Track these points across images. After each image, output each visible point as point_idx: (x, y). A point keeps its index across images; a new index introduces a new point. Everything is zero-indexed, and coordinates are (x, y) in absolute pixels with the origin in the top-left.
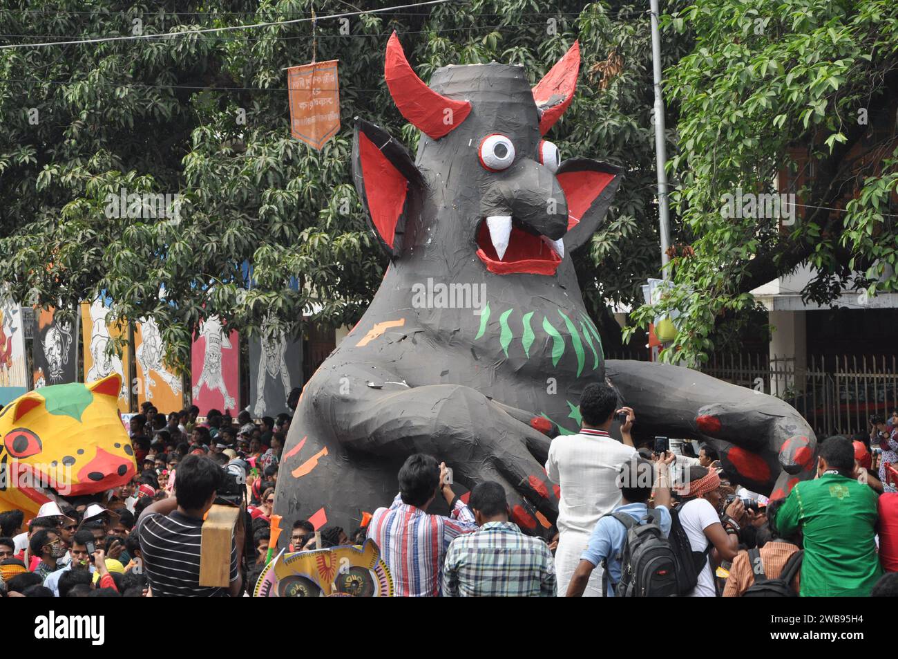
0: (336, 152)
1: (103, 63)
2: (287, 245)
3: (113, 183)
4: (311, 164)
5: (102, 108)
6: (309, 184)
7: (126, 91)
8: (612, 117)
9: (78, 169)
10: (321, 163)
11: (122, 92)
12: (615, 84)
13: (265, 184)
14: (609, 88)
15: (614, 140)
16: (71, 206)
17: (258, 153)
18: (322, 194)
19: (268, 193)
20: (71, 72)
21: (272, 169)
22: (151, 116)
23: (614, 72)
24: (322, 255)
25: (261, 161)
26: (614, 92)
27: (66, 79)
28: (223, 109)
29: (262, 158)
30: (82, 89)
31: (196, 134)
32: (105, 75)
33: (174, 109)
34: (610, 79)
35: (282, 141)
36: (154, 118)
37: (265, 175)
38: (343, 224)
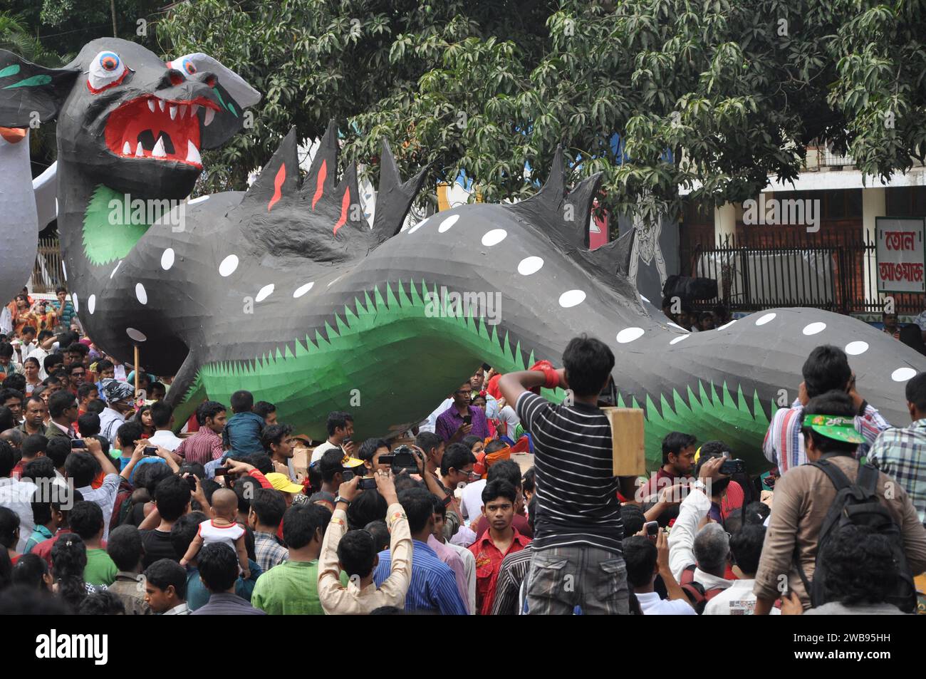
2: (662, 114)
3: (472, 51)
4: (690, 21)
6: (688, 45)
9: (433, 38)
10: (702, 20)
13: (638, 46)
16: (428, 77)
17: (630, 11)
18: (703, 55)
19: (641, 56)
21: (646, 28)
24: (702, 124)
25: (633, 21)
29: (634, 17)
37: (638, 36)
38: (726, 88)
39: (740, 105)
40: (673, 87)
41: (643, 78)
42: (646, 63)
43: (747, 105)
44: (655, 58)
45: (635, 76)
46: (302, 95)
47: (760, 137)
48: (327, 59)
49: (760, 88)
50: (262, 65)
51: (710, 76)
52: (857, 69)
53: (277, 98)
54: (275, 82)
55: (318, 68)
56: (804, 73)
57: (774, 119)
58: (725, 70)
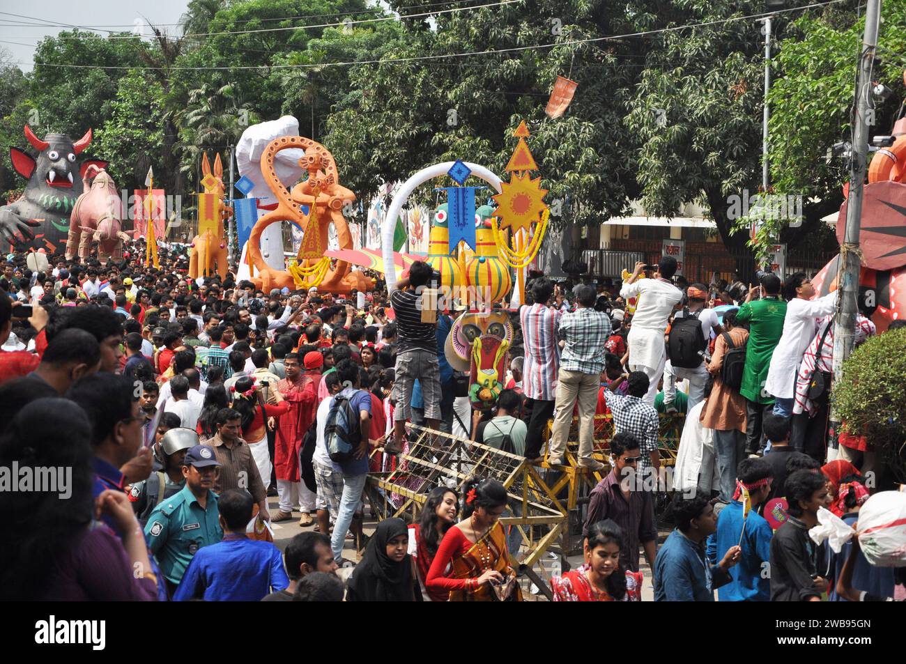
0: (587, 130)
1: (468, 79)
2: (557, 180)
3: (468, 143)
4: (573, 136)
5: (467, 103)
6: (571, 147)
7: (478, 94)
8: (740, 116)
9: (452, 136)
10: (578, 135)
11: (476, 95)
12: (742, 98)
13: (548, 146)
14: (739, 99)
15: (739, 128)
16: (446, 154)
17: (546, 129)
18: (578, 152)
19: (548, 151)
20: (453, 83)
21: (552, 138)
22: (491, 108)
23: (742, 91)
24: (575, 185)
25: (546, 134)
26: (741, 102)
27: (450, 88)
28: (536, 106)
29: (547, 132)
30: (456, 93)
31: (512, 118)
32: (468, 85)
33: (505, 104)
34: (740, 95)
35: (559, 123)
36: (493, 108)
37: (548, 141)
38: (588, 169)
39: (592, 178)
40: (563, 167)
41: (549, 161)
42: (551, 155)
43: (597, 178)
44: (555, 152)
45: (544, 161)
46: (388, 158)
47: (603, 195)
48: (401, 142)
49: (606, 171)
50: (370, 143)
51: (580, 163)
52: (646, 164)
53: (376, 159)
54: (376, 152)
55: (397, 146)
56: (628, 165)
57: (611, 186)
58: (587, 161)
